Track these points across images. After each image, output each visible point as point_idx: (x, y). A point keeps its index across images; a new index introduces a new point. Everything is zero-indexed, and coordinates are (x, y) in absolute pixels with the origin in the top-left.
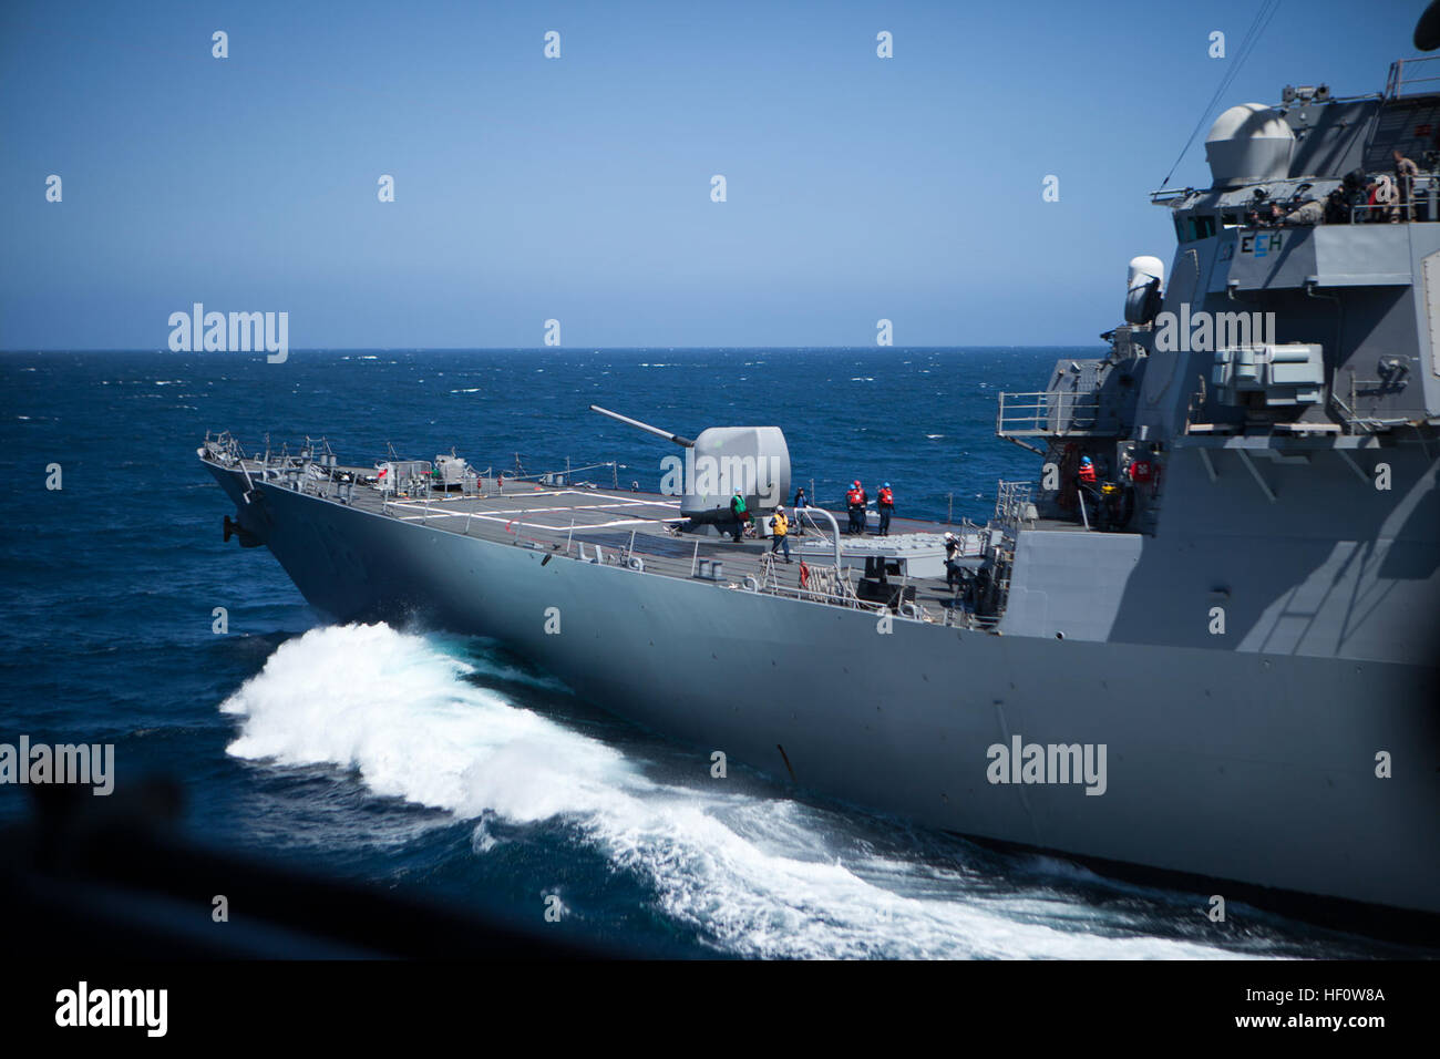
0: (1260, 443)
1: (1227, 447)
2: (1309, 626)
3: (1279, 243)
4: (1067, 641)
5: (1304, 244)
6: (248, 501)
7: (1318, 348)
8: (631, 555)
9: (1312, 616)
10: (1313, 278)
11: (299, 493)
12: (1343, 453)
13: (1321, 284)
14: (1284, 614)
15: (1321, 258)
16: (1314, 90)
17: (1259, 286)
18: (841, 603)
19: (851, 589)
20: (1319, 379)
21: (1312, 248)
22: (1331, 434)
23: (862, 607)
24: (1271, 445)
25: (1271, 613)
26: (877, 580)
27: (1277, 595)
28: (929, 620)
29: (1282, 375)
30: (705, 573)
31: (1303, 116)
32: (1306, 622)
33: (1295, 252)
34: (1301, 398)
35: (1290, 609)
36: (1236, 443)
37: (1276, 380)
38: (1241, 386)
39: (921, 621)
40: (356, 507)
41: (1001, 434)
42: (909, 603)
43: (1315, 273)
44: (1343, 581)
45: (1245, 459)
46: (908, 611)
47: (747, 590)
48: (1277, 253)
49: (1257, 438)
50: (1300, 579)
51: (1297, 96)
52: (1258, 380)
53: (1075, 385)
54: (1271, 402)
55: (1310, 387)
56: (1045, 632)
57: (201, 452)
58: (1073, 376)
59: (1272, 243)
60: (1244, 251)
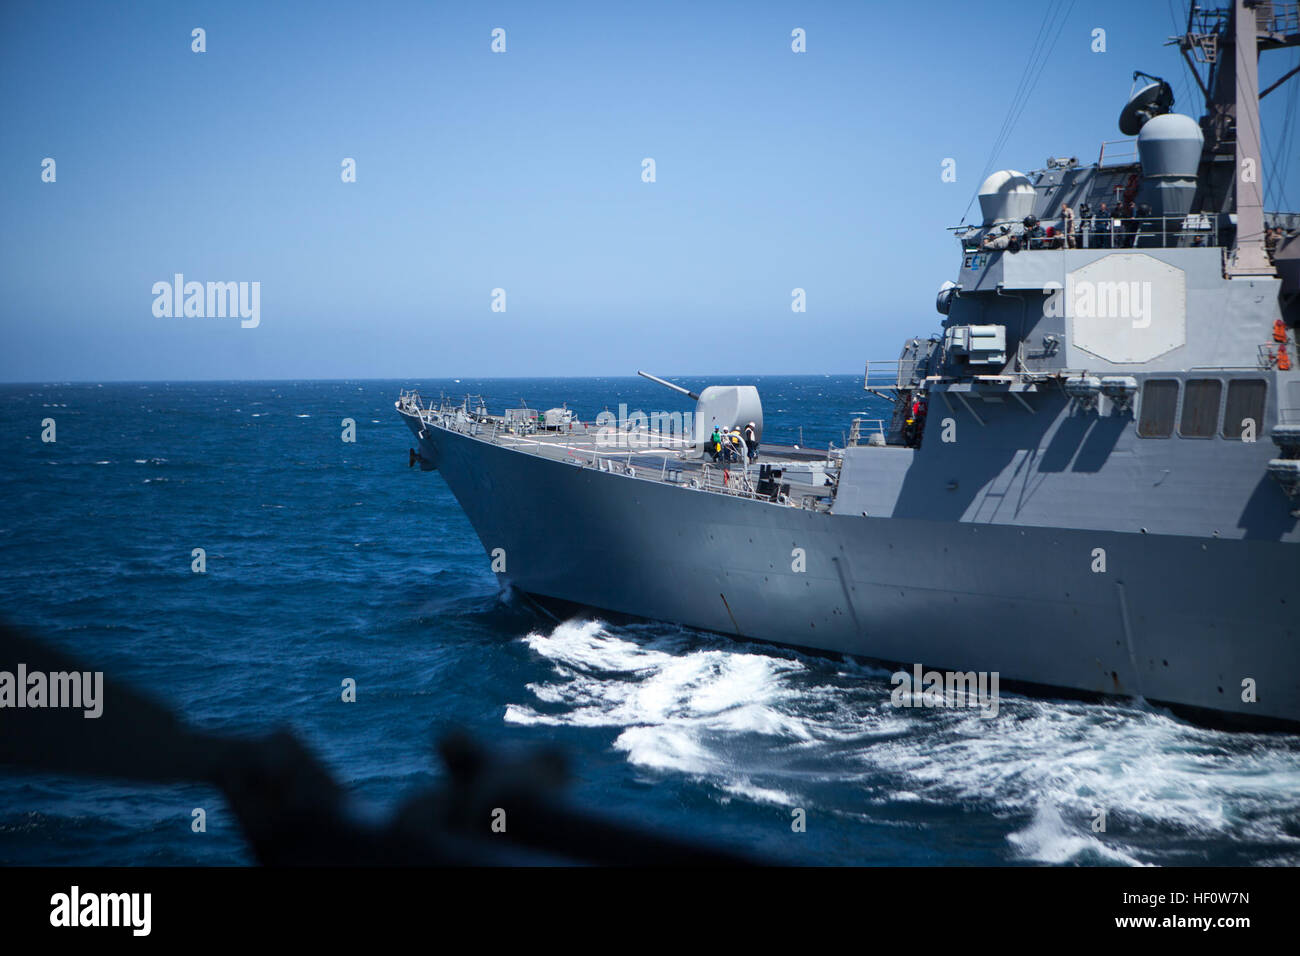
0: (966, 388)
1: (949, 390)
2: (1002, 500)
3: (985, 262)
4: (868, 518)
5: (999, 262)
6: (422, 437)
7: (1002, 329)
8: (628, 466)
9: (1003, 496)
10: (1001, 284)
11: (447, 429)
12: (1016, 395)
13: (1005, 288)
14: (987, 495)
15: (1007, 271)
16: (1068, 160)
17: (973, 289)
18: (746, 496)
19: (753, 487)
20: (1002, 347)
21: (1002, 264)
22: (1009, 382)
23: (758, 498)
24: (973, 389)
25: (981, 495)
26: (767, 481)
27: (985, 484)
28: (793, 505)
29: (978, 344)
30: (672, 478)
31: (1051, 178)
32: (999, 499)
33: (993, 268)
34: (991, 359)
35: (991, 492)
36: (954, 388)
37: (975, 348)
38: (957, 351)
39: (789, 506)
40: (478, 438)
41: (867, 388)
42: (783, 495)
43: (1002, 280)
44: (1020, 475)
45: (960, 397)
46: (782, 500)
47: (692, 488)
48: (983, 268)
49: (965, 385)
50: (996, 473)
51: (1057, 164)
52: (965, 348)
53: (915, 355)
54: (972, 362)
55: (996, 352)
56: (856, 512)
57: (397, 404)
58: (913, 349)
59: (981, 261)
60: (966, 266)
